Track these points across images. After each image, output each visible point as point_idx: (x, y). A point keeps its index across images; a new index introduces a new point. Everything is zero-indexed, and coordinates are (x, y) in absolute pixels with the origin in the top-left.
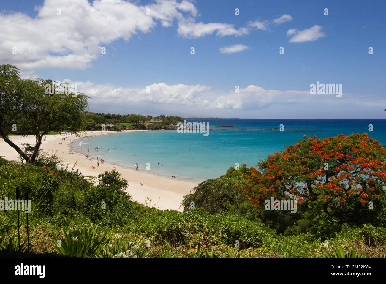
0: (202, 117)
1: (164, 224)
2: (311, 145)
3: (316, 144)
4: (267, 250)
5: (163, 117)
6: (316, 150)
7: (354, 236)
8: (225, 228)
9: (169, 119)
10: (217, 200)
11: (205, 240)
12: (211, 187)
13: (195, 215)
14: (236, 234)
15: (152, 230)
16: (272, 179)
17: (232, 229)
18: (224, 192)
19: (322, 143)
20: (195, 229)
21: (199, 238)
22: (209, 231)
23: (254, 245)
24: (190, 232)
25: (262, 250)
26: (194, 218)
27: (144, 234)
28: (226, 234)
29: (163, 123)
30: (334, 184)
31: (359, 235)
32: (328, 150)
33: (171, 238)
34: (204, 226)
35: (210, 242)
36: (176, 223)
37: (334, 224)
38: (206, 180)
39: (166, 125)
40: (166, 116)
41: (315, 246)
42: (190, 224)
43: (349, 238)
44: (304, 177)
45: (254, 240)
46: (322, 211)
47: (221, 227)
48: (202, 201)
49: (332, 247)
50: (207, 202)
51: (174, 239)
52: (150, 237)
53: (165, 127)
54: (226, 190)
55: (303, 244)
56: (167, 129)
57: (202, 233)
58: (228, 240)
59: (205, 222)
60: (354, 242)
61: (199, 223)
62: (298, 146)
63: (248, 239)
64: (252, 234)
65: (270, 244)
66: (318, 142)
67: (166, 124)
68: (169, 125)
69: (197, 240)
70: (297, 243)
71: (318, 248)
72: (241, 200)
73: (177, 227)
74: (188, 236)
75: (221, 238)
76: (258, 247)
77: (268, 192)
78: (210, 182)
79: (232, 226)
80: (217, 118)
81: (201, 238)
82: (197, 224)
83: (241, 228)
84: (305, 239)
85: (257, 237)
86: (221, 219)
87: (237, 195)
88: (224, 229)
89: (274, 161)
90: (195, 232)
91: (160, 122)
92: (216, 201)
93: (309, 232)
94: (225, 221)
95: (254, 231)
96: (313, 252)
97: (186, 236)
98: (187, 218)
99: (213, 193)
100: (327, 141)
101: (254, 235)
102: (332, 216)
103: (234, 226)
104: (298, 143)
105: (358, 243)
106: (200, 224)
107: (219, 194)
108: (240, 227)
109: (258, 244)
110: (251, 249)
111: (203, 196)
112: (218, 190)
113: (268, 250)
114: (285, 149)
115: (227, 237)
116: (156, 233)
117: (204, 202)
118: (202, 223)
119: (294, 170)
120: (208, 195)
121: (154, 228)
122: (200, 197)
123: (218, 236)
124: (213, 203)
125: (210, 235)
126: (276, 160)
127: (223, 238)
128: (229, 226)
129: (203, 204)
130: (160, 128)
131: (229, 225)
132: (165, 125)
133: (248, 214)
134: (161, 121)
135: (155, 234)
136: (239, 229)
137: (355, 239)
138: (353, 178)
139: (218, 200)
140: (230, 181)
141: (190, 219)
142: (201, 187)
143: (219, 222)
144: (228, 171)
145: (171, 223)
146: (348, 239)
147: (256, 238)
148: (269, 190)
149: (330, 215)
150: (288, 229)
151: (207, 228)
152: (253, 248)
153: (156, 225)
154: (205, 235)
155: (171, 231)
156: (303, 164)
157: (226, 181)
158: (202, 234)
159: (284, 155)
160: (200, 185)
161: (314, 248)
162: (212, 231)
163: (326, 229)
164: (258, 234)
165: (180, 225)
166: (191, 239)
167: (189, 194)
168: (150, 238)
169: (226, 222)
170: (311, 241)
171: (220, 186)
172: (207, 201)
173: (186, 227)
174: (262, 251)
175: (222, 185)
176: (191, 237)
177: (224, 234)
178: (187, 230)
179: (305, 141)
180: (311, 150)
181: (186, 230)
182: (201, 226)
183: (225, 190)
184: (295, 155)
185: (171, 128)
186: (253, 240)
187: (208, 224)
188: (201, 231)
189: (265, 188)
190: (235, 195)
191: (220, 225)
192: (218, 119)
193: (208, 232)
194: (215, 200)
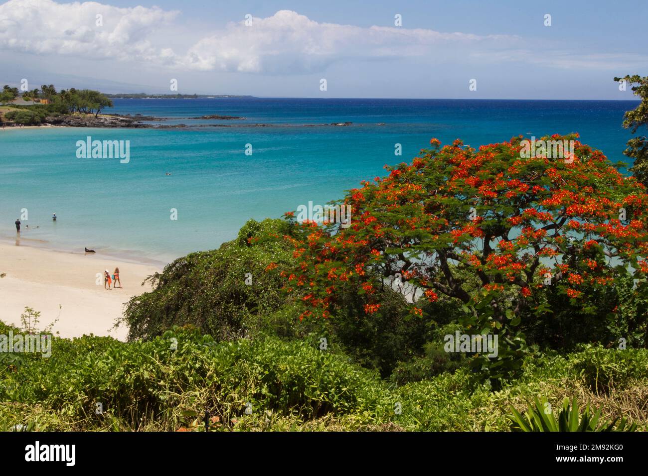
0: (156, 93)
1: (103, 371)
2: (450, 162)
3: (462, 160)
4: (370, 418)
5: (49, 91)
6: (463, 176)
7: (563, 373)
8: (262, 371)
9: (67, 96)
10: (216, 304)
11: (212, 406)
12: (198, 272)
13: (183, 345)
14: (292, 384)
15: (71, 389)
16: (361, 247)
17: (282, 372)
18: (233, 283)
19: (475, 157)
20: (186, 380)
21: (196, 400)
22: (222, 381)
23: (337, 407)
24: (173, 387)
25: (357, 418)
26: (182, 352)
27: (45, 402)
28: (266, 386)
29: (50, 109)
30: (506, 255)
31: (573, 369)
32: (491, 174)
33: (122, 408)
34: (209, 370)
35: (226, 410)
36: (133, 366)
37: (520, 347)
38: (186, 255)
39: (59, 113)
40: (58, 90)
41: (480, 401)
42: (172, 368)
43: (553, 377)
44: (438, 241)
45: (336, 397)
46: (490, 318)
47: (254, 371)
48: (177, 309)
49: (518, 399)
50: (190, 310)
51: (131, 407)
52: (64, 407)
53: (56, 119)
54: (237, 279)
55: (450, 398)
56: (63, 124)
57: (204, 386)
58: (272, 400)
59: (209, 361)
60: (564, 386)
61: (195, 364)
62: (420, 166)
63: (321, 394)
64: (330, 382)
65: (374, 403)
66: (467, 157)
67: (58, 110)
68: (67, 113)
69: (191, 405)
70: (435, 396)
71: (486, 404)
72: (277, 301)
73: (138, 377)
74: (167, 397)
75: (253, 397)
76: (345, 412)
77: (351, 279)
78: (194, 261)
79: (282, 367)
80: (196, 96)
81: (201, 399)
82: (189, 366)
83: (305, 369)
84: (453, 387)
85: (344, 389)
86: (252, 349)
87: (265, 291)
88: (262, 374)
89: (364, 203)
90: (186, 386)
91: (42, 107)
92: (212, 307)
93: (460, 369)
94: (263, 353)
95: (336, 376)
96: (476, 414)
97: (161, 397)
98: (163, 353)
99: (205, 289)
100: (487, 152)
101: (336, 384)
102: (515, 329)
103: (286, 367)
104: (418, 159)
105: (572, 386)
106: (197, 366)
107: (221, 290)
108: (303, 367)
109: (346, 404)
110: (330, 420)
111: (179, 295)
112: (219, 281)
113: (372, 417)
114: (388, 175)
115: (269, 394)
116: (81, 397)
117: (183, 311)
118: (202, 362)
119: (412, 225)
120: (191, 295)
121: (76, 385)
122: (171, 300)
123: (245, 391)
124: (204, 314)
125: (225, 391)
126: (369, 200)
127: (258, 396)
128: (275, 367)
129: (180, 316)
130: (44, 122)
131: (274, 364)
132: (55, 113)
133: (313, 334)
134: (43, 102)
135: (79, 398)
136: (300, 372)
137: (565, 379)
138: (550, 239)
139: (218, 304)
140: (248, 256)
141: (171, 355)
142: (170, 273)
143: (247, 359)
144: (243, 231)
145: (122, 369)
146: (550, 379)
147: (340, 391)
148: (354, 273)
149: (512, 327)
150: (401, 367)
151: (215, 375)
152: (335, 416)
153: (81, 375)
154: (211, 392)
155: (123, 388)
156: (432, 208)
157: (238, 257)
158: (204, 389)
159: (386, 188)
160: (170, 268)
161: (478, 405)
162: (229, 382)
163: (503, 359)
164: (346, 380)
165: (147, 370)
166: (176, 405)
167: (140, 293)
168: (63, 410)
169: (265, 358)
170: (470, 389)
171: (222, 269)
172: (189, 307)
173: (161, 376)
174: (358, 421)
175: (226, 267)
176: (176, 401)
177: (261, 387)
178: (165, 382)
179: (434, 154)
180: (451, 174)
181: (162, 383)
182: (202, 372)
183: (235, 280)
184: (413, 188)
185: (72, 122)
186: (333, 396)
187: (218, 364)
188: (201, 384)
189: (344, 269)
190: (261, 290)
191: (252, 364)
192: (198, 98)
193: (219, 385)
194: (211, 305)
